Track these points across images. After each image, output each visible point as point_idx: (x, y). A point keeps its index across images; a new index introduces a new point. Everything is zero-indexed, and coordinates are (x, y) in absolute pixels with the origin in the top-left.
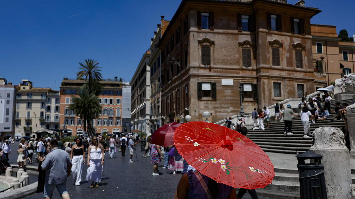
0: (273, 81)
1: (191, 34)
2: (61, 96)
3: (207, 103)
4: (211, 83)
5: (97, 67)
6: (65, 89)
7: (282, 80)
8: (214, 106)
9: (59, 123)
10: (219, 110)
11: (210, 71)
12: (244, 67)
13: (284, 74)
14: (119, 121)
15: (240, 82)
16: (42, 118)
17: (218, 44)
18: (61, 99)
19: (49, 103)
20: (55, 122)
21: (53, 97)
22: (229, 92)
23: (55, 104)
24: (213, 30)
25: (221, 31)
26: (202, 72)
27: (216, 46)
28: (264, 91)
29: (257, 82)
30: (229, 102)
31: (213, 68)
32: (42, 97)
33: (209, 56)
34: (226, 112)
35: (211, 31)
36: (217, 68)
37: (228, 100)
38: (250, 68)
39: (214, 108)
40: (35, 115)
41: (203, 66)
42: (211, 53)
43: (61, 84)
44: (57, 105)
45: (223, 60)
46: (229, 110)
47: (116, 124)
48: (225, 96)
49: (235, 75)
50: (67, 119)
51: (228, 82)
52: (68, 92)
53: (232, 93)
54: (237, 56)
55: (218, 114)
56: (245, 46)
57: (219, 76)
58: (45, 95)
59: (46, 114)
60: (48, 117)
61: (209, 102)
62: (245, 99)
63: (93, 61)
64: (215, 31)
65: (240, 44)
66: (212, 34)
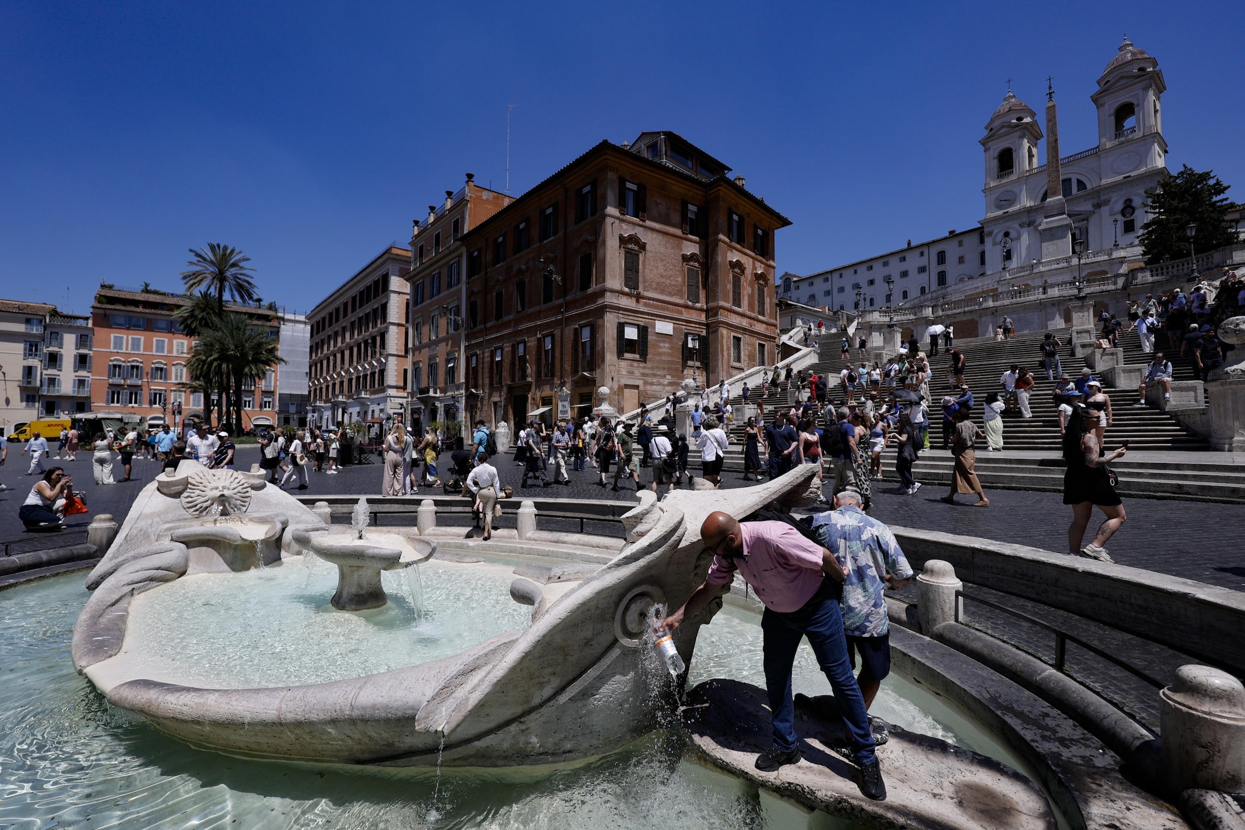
0: (733, 334)
1: (609, 221)
2: (96, 329)
3: (632, 366)
4: (638, 326)
5: (242, 268)
6: (108, 312)
7: (743, 334)
8: (642, 371)
9: (88, 398)
10: (650, 380)
11: (638, 301)
12: (690, 303)
13: (745, 323)
14: (270, 400)
15: (681, 329)
16: (29, 383)
17: (651, 252)
18: (95, 338)
19: (53, 343)
20: (75, 395)
21: (71, 330)
22: (665, 347)
23: (77, 349)
24: (644, 221)
25: (657, 226)
26: (625, 302)
27: (649, 255)
28: (722, 350)
29: (708, 332)
30: (666, 366)
31: (644, 298)
32: (29, 326)
33: (637, 271)
34: (659, 384)
35: (641, 223)
36: (649, 299)
37: (664, 361)
38: (698, 305)
39: (643, 375)
40: (4, 374)
41: (626, 290)
42: (640, 267)
43: (96, 298)
44: (83, 351)
45: (658, 284)
46: (666, 382)
47: (261, 407)
48: (660, 354)
49: (676, 316)
50: (116, 389)
51: (664, 327)
52: (120, 320)
53: (671, 348)
54: (680, 279)
55: (648, 387)
56: (692, 263)
57: (652, 315)
58: (41, 321)
59: (41, 372)
60: (52, 381)
61: (635, 364)
62: (690, 363)
63: (233, 251)
64: (648, 223)
65: (685, 259)
66: (642, 229)
